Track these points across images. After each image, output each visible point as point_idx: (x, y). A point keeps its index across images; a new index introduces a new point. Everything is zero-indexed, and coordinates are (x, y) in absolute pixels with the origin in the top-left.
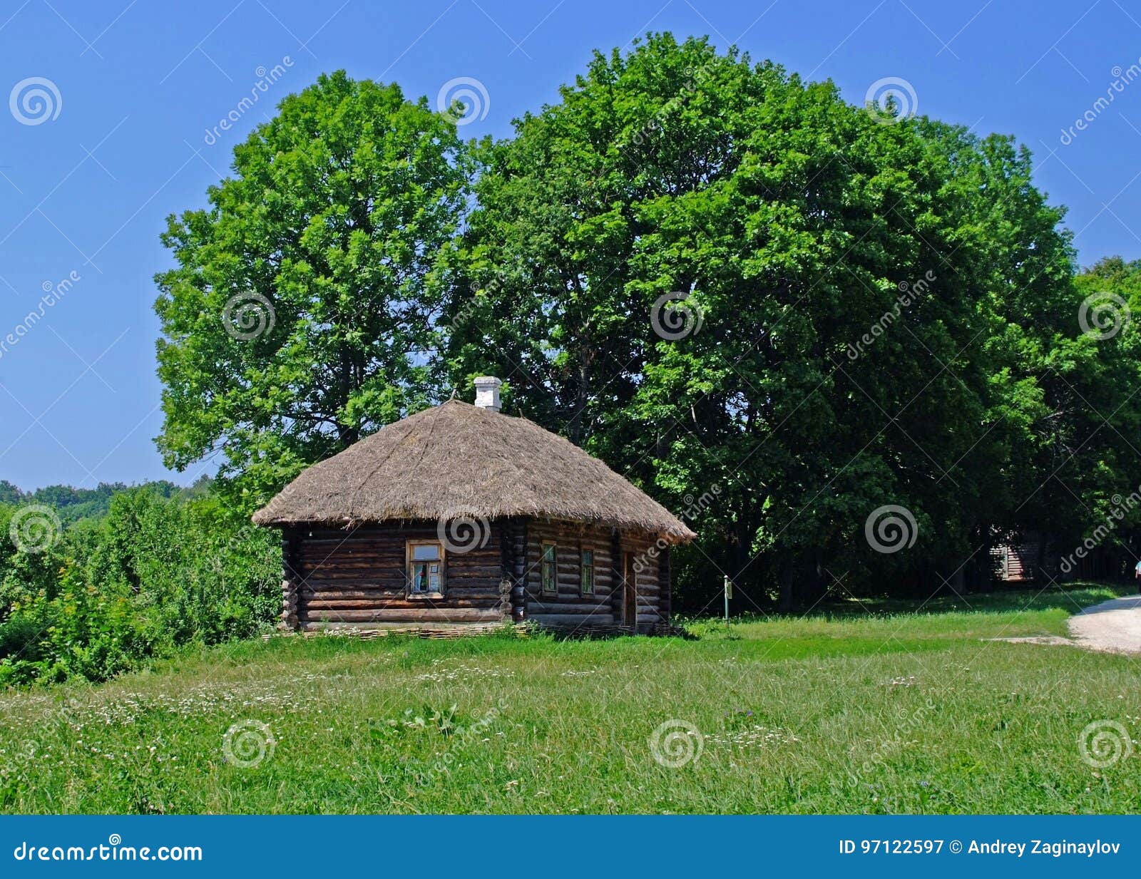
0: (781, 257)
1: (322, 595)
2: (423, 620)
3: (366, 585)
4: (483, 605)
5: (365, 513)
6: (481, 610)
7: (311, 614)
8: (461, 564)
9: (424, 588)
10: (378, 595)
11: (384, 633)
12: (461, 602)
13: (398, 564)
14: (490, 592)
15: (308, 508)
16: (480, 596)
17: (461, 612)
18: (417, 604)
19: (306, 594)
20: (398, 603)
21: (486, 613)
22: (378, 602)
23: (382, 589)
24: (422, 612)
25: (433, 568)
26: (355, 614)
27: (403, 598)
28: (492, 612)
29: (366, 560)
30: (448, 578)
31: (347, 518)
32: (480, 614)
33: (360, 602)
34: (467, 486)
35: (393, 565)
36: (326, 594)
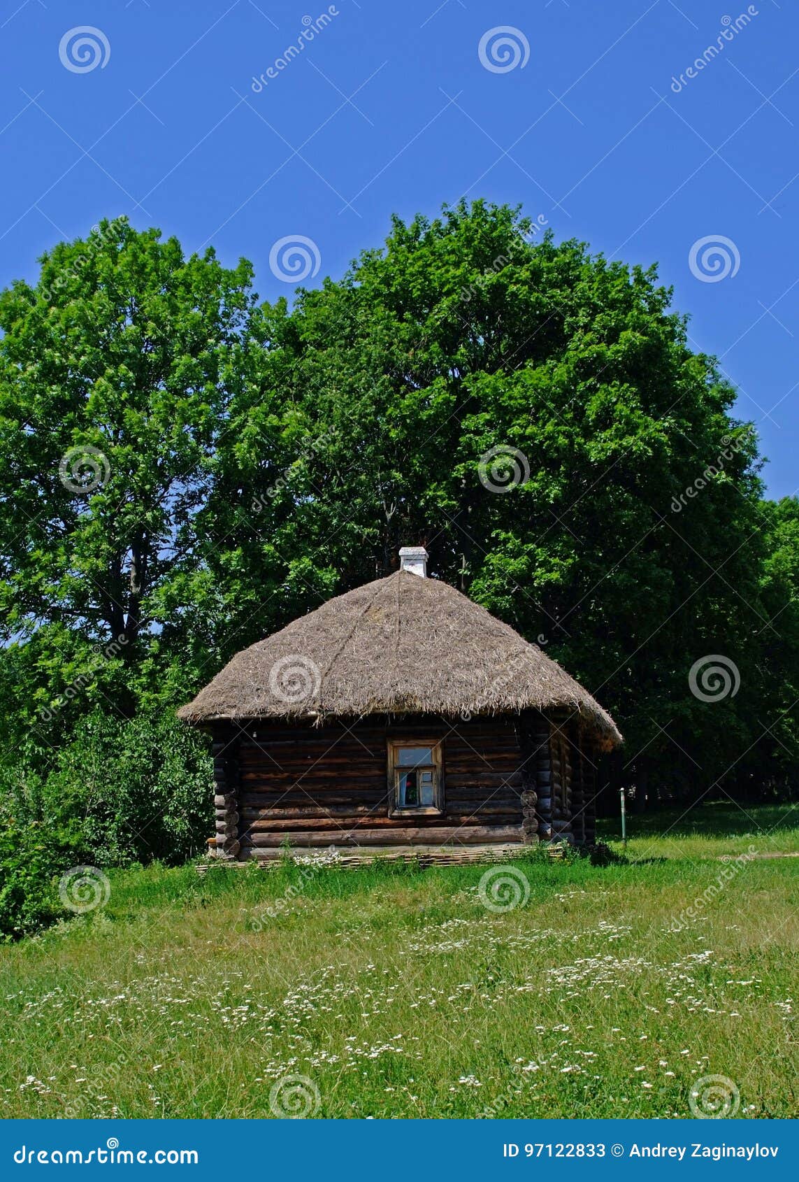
0: (629, 440)
1: (270, 812)
2: (414, 842)
3: (332, 799)
4: (494, 822)
5: (340, 706)
6: (493, 829)
7: (256, 837)
8: (464, 770)
9: (412, 800)
10: (350, 812)
11: (368, 861)
12: (465, 819)
13: (377, 772)
14: (503, 805)
15: (257, 701)
16: (492, 810)
17: (467, 831)
18: (404, 823)
19: (247, 812)
20: (378, 821)
21: (499, 832)
22: (348, 821)
23: (357, 805)
24: (411, 832)
25: (423, 776)
26: (318, 836)
27: (385, 815)
28: (508, 831)
29: (330, 767)
30: (447, 788)
31: (313, 713)
32: (491, 833)
33: (325, 821)
34: (477, 671)
35: (369, 773)
36: (277, 811)
